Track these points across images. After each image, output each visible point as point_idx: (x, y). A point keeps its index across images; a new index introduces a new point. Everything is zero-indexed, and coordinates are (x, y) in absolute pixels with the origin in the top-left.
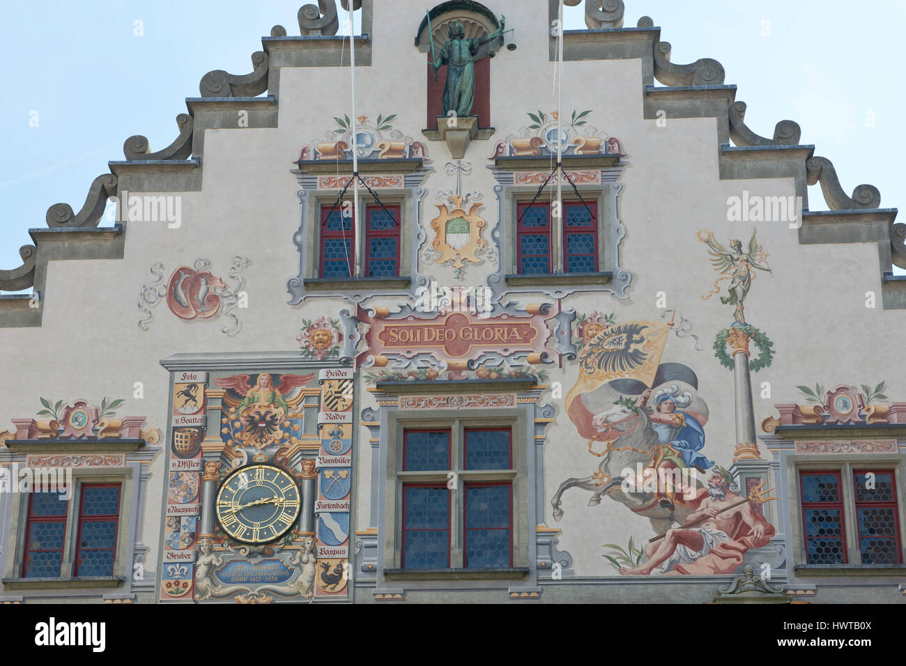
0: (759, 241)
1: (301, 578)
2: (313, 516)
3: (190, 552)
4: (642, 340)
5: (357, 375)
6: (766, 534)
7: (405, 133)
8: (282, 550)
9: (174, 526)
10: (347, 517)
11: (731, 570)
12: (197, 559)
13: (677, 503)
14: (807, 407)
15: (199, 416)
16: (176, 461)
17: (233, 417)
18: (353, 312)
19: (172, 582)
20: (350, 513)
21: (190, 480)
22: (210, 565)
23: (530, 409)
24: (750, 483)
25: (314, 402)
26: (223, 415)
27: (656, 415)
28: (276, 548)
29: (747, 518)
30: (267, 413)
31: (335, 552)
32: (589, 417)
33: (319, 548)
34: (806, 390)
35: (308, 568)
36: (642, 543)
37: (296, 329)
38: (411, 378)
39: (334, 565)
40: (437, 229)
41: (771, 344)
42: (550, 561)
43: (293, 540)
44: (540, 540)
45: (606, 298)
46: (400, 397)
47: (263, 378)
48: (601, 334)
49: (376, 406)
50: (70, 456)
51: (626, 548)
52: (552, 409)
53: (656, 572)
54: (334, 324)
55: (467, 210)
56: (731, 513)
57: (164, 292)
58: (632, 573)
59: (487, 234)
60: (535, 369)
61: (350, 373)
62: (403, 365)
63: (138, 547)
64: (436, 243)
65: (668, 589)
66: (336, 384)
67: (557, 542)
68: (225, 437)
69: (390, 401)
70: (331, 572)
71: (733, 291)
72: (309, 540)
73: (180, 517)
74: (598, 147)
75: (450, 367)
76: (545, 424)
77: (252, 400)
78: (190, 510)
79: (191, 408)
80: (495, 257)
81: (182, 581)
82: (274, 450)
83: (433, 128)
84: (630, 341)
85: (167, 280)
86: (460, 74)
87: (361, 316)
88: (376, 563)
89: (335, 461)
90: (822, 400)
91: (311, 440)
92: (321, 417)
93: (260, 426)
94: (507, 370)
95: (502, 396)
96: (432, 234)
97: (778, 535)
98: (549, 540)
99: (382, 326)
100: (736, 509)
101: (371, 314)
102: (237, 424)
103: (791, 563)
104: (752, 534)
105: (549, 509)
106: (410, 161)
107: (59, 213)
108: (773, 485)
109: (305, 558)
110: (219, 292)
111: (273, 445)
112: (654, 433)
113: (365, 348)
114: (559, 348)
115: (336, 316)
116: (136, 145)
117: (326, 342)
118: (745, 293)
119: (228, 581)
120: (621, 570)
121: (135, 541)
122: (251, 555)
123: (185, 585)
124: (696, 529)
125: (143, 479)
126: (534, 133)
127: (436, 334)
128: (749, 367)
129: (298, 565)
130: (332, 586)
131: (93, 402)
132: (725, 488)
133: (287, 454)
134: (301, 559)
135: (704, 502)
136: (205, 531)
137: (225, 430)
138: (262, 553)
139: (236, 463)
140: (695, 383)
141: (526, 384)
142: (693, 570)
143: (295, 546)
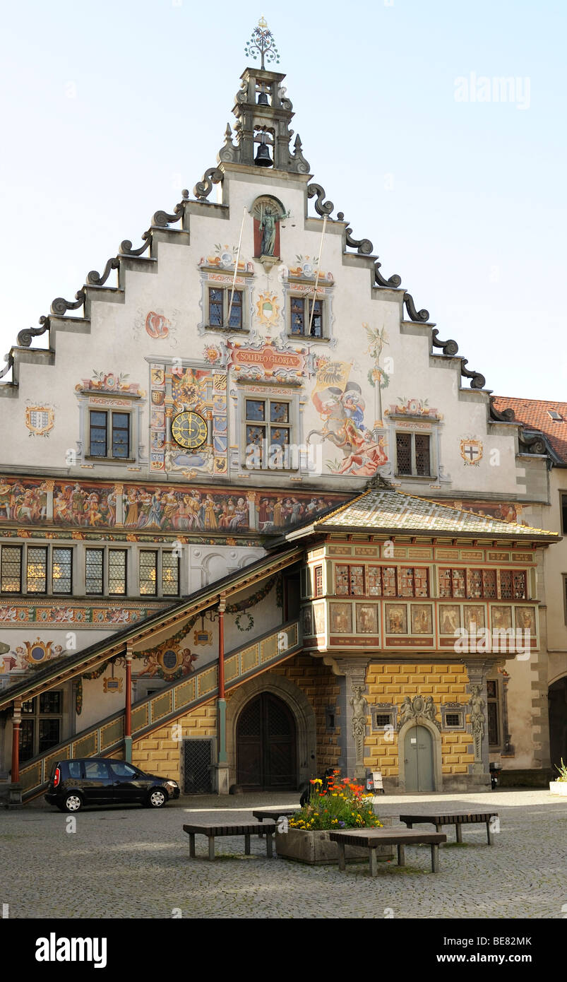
0: (385, 330)
1: (208, 465)
2: (212, 438)
3: (163, 449)
4: (340, 371)
5: (228, 374)
6: (385, 460)
7: (245, 257)
8: (200, 452)
9: (155, 437)
10: (226, 438)
11: (372, 474)
12: (165, 453)
13: (353, 444)
14: (401, 407)
15: (163, 386)
16: (153, 406)
17: (177, 388)
18: (226, 344)
19: (155, 462)
21: (160, 416)
22: (171, 456)
23: (297, 398)
24: (380, 438)
25: (210, 384)
26: (172, 387)
27: (346, 405)
28: (198, 451)
29: (378, 453)
30: (191, 387)
31: (222, 455)
32: (320, 403)
33: (215, 452)
34: (400, 399)
35: (211, 461)
36: (340, 461)
37: (202, 349)
38: (250, 377)
39: (221, 460)
40: (259, 307)
41: (388, 378)
43: (205, 448)
45: (327, 348)
46: (245, 386)
47: (189, 371)
48: (325, 366)
49: (236, 389)
50: (108, 399)
51: (334, 461)
52: (306, 398)
53: (345, 473)
54: (218, 348)
55: (271, 298)
56: (372, 450)
57: (144, 323)
58: (336, 473)
59: (280, 311)
60: (299, 379)
61: (225, 372)
62: (246, 372)
63: (139, 445)
64: (259, 314)
65: (349, 480)
66: (219, 377)
68: (174, 397)
69: (242, 387)
70: (220, 463)
71: (375, 352)
72: (211, 448)
73: (157, 433)
74: (323, 277)
75: (266, 374)
76: (303, 404)
77: (184, 381)
78: (161, 430)
79: (159, 382)
80: (283, 324)
81: (160, 462)
82: (195, 406)
83: (258, 256)
84: (336, 370)
85: (145, 318)
86: (271, 234)
87: (229, 346)
88: (238, 461)
89: (220, 413)
90: (406, 405)
91: (210, 402)
92: (214, 392)
93: (189, 394)
94: (289, 378)
95: (287, 389)
96: (257, 309)
97: (389, 461)
99: (237, 351)
100: (374, 448)
101: (233, 345)
102: (179, 391)
103: (393, 472)
104: (380, 459)
105: (305, 443)
106: (248, 273)
107: (93, 276)
108: (387, 440)
109: (209, 456)
110: (168, 326)
111: (194, 403)
112: (345, 413)
113: (230, 361)
114: (309, 370)
115: (219, 345)
116: (126, 245)
117: (215, 356)
118: (380, 353)
119: (178, 464)
120: (332, 471)
121: (139, 442)
122: (187, 453)
123: (161, 464)
124: (359, 456)
125: (140, 413)
126: (298, 265)
127: (259, 357)
128: (381, 387)
129: (207, 459)
130: (221, 470)
131: (116, 375)
132: (370, 439)
133: (200, 408)
135: (362, 445)
136: (168, 440)
137: (174, 394)
138: (192, 453)
139: (179, 410)
140: (360, 392)
141: (296, 385)
142: (358, 473)
143: (205, 451)
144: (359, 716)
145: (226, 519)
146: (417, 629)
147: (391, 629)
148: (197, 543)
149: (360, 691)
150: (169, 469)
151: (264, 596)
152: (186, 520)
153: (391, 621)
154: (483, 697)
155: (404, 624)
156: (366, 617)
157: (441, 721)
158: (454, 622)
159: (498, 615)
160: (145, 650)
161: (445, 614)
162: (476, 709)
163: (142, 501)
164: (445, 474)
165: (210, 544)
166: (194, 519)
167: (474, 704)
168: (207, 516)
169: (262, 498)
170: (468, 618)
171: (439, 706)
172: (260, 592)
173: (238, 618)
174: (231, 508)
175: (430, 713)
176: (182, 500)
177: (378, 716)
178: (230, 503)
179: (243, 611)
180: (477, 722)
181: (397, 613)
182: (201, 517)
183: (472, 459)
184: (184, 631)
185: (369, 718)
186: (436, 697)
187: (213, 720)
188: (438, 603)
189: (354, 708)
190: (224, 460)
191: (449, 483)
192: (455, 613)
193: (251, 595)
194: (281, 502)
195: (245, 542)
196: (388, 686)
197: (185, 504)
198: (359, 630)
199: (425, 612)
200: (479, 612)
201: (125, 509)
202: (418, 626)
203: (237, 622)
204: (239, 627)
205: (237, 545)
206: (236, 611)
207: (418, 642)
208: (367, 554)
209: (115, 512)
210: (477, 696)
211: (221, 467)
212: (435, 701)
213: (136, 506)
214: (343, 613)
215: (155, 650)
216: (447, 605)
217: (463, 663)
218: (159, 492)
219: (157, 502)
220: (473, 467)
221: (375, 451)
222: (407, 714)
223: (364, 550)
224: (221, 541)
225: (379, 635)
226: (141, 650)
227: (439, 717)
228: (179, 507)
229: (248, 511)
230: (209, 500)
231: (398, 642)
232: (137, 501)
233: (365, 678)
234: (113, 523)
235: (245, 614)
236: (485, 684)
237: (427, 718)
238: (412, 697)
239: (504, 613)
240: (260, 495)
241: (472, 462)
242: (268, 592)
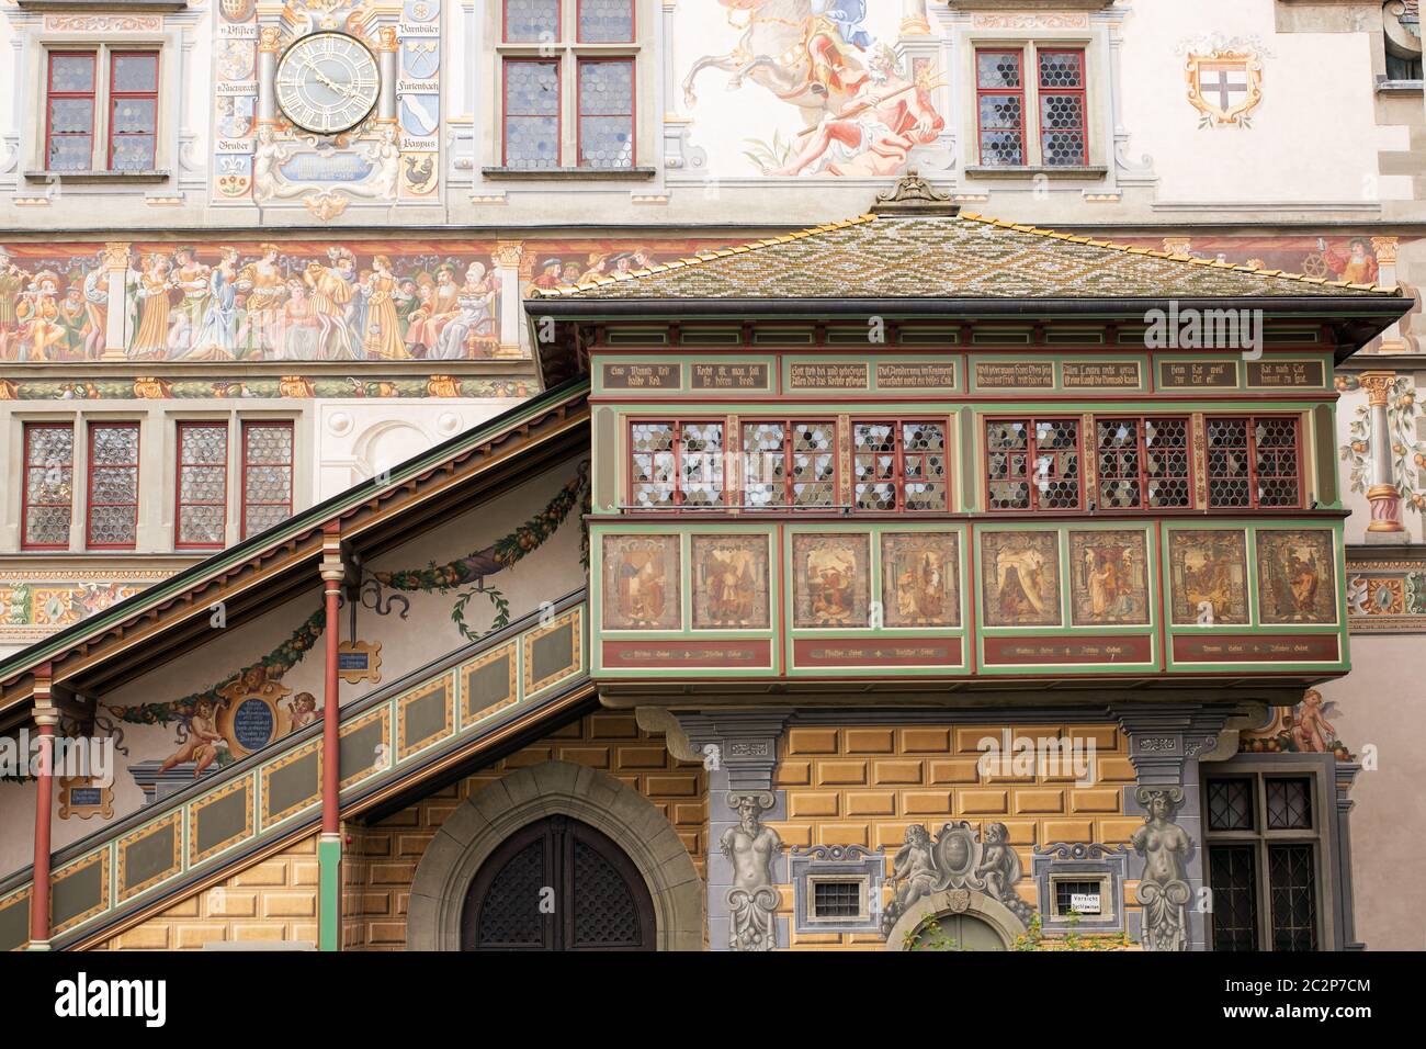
2: (395, 98)
3: (248, 141)
6: (934, 128)
8: (358, 141)
9: (226, 108)
10: (436, 100)
11: (892, 171)
12: (256, 150)
13: (831, 89)
16: (225, 26)
19: (227, 177)
20: (439, 95)
22: (272, 158)
28: (350, 137)
29: (913, 108)
31: (422, 144)
33: (402, 139)
35: (391, 164)
36: (790, 137)
39: (421, 160)
42: (679, 158)
43: (372, 129)
44: (669, 132)
51: (770, 143)
53: (805, 174)
56: (895, 101)
58: (776, 173)
63: (184, 134)
65: (818, 193)
67: (688, 136)
70: (418, 168)
72: (391, 128)
73: (233, 97)
81: (239, 177)
82: (345, 15)
88: (471, 159)
89: (420, 29)
97: (947, 129)
98: (676, 132)
100: (901, 96)
103: (962, 164)
104: (918, 127)
105: (679, 94)
108: (944, 67)
109: (386, 152)
111: (342, 8)
112: (806, 1)
119: (293, 178)
120: (765, 171)
121: (180, 126)
122: (320, 145)
123: (243, 182)
124: (851, 121)
125: (186, 48)
129: (378, 159)
130: (420, 185)
132: (886, 70)
133: (361, 20)
134: (381, 152)
135: (861, 88)
136: (265, 114)
138: (334, 144)
139: (298, 30)
142: (849, 171)
143: (374, 136)
144: (751, 886)
145: (431, 324)
146: (903, 612)
147: (813, 612)
148: (341, 394)
149: (759, 811)
150: (265, 194)
151: (542, 537)
152: (311, 332)
153: (813, 588)
154: (1188, 826)
155: (859, 596)
156: (730, 579)
157: (1034, 900)
158: (1035, 584)
159: (1195, 560)
160: (179, 698)
161: (1005, 561)
162: (1160, 863)
163: (183, 285)
164: (1133, 157)
165: (378, 395)
166: (334, 327)
167: (1156, 847)
168: (370, 321)
169: (541, 257)
170: (1085, 572)
171: (1027, 856)
172: (531, 527)
173: (460, 604)
174: (445, 292)
175: (995, 878)
176: (301, 275)
177: (819, 887)
178: (443, 276)
179: (475, 584)
180: (1161, 905)
181: (832, 560)
182: (356, 321)
183: (1225, 106)
184: (299, 644)
185: (787, 891)
186: (1018, 827)
187: (310, 894)
188: (979, 528)
189: (735, 864)
190: (429, 161)
191: (1149, 183)
192: (1038, 557)
193: (504, 536)
194: (601, 266)
195: (485, 385)
196: (850, 795)
197: (308, 288)
198: (704, 618)
199: (932, 557)
200: (1126, 553)
201: (132, 309)
202: (909, 602)
203: (458, 615)
204: (463, 628)
205: (461, 393)
206: (455, 584)
207: (909, 652)
208: (736, 384)
209: (104, 317)
210: (1164, 821)
211: (419, 178)
212: (1014, 837)
213: (165, 299)
214: (649, 569)
215: (210, 698)
216: (1011, 534)
217: (1116, 719)
218: (233, 258)
219: (225, 285)
220: (1230, 129)
221: (902, 105)
222: (916, 879)
223: (722, 371)
224: (414, 385)
225: (770, 632)
226: (170, 699)
227: (1028, 890)
228: (289, 296)
229: (498, 298)
230: (381, 272)
231: (838, 653)
232: (167, 286)
233: (775, 769)
234: (99, 346)
235: (481, 590)
236: (1192, 784)
237: (986, 892)
238: (934, 826)
239: (1218, 552)
240: (534, 250)
241: (1227, 115)
242: (553, 524)
